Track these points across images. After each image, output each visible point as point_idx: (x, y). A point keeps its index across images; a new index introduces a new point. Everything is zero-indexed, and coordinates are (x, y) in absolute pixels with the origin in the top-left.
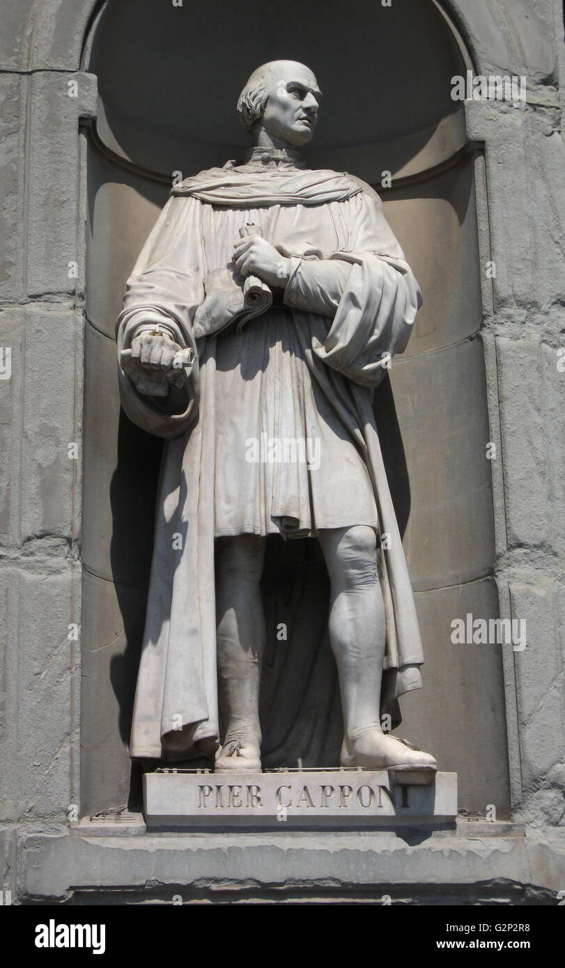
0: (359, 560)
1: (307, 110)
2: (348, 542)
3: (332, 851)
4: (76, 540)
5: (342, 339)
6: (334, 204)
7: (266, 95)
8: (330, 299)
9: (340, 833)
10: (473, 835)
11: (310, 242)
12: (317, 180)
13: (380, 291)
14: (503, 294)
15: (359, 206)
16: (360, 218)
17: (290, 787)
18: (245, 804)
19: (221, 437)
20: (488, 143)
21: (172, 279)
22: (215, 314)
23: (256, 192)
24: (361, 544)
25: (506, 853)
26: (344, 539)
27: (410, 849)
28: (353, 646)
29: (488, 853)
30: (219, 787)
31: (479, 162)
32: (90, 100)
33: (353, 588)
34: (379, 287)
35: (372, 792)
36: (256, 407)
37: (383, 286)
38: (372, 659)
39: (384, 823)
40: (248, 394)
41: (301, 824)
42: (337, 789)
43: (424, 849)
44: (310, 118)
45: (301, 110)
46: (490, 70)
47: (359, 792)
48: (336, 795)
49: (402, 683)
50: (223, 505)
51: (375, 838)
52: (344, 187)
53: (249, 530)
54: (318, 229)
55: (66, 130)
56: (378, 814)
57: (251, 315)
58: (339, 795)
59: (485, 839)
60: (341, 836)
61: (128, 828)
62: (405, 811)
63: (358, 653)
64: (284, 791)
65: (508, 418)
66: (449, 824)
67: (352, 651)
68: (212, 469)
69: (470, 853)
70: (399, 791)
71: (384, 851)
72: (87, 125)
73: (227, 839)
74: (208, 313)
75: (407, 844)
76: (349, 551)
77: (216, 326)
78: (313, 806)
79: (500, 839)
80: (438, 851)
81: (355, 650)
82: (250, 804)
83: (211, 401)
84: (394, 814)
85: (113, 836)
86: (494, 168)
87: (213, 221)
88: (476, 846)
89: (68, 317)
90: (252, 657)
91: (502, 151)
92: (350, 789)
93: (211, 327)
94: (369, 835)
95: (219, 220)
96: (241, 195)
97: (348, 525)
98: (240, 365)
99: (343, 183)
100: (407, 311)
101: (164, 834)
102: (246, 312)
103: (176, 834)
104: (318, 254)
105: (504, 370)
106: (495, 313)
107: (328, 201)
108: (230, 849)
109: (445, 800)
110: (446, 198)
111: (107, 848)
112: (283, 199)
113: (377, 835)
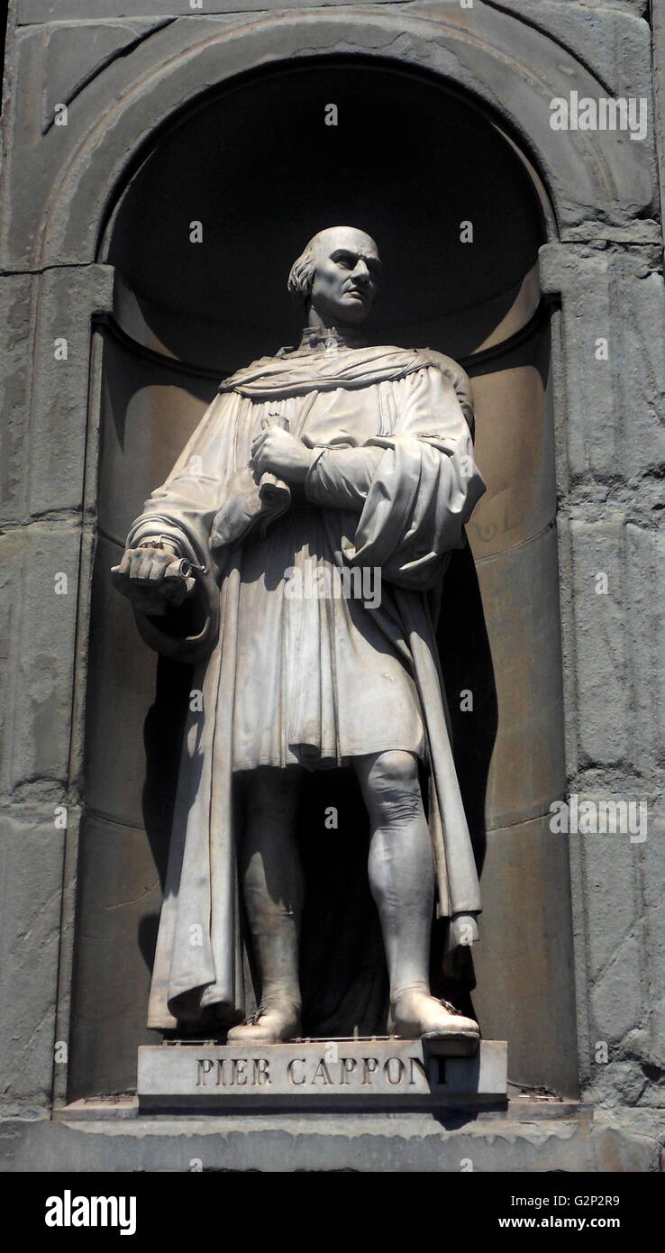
0: (392, 791)
1: (355, 280)
2: (380, 771)
3: (351, 1136)
4: (75, 783)
5: (370, 537)
6: (385, 384)
7: (313, 268)
8: (357, 490)
9: (364, 1115)
10: (527, 1116)
11: (344, 428)
12: (364, 359)
13: (416, 478)
14: (578, 470)
15: (416, 384)
16: (415, 396)
17: (304, 1060)
18: (250, 1080)
19: (241, 658)
20: (564, 294)
21: (195, 484)
22: (234, 520)
23: (294, 379)
24: (394, 772)
25: (566, 1140)
26: (375, 767)
27: (447, 1134)
28: (392, 893)
29: (543, 1139)
30: (221, 1062)
31: (555, 318)
32: (104, 294)
33: (389, 824)
34: (415, 473)
35: (402, 1066)
36: (277, 621)
37: (421, 472)
38: (412, 907)
39: (417, 1103)
40: (270, 606)
41: (317, 1104)
42: (361, 1063)
43: (463, 1134)
44: (362, 290)
45: (349, 281)
46: (570, 209)
47: (386, 1066)
48: (358, 1070)
49: (454, 936)
50: (242, 735)
51: (407, 1121)
52: (399, 364)
53: (264, 761)
54: (357, 414)
55: (76, 329)
56: (409, 1092)
57: (270, 518)
58: (362, 1070)
59: (541, 1122)
60: (366, 1118)
61: (117, 1110)
62: (442, 1087)
63: (395, 900)
64: (297, 1065)
65: (580, 614)
66: (498, 1104)
67: (390, 899)
68: (231, 693)
69: (521, 1140)
70: (434, 1065)
71: (414, 1137)
72: (103, 323)
73: (230, 1123)
74: (227, 519)
75: (444, 1129)
76: (381, 780)
77: (236, 532)
78: (330, 1082)
79: (560, 1122)
80: (480, 1137)
81: (392, 897)
82: (257, 1081)
83: (233, 617)
84: (428, 1091)
85: (101, 1120)
86: (571, 323)
87: (249, 416)
88: (530, 1130)
89: (72, 536)
90: (284, 908)
91: (581, 302)
92: (376, 1062)
93: (231, 534)
94: (400, 1118)
95: (257, 414)
96: (278, 384)
97: (379, 751)
98: (264, 574)
99: (401, 360)
100: (453, 499)
101: (158, 1117)
102: (264, 515)
103: (171, 1117)
104: (351, 442)
105: (577, 559)
106: (570, 492)
107: (377, 381)
108: (230, 1135)
109: (492, 1075)
110: (534, 365)
111: (90, 1134)
112: (320, 384)
113: (409, 1118)
